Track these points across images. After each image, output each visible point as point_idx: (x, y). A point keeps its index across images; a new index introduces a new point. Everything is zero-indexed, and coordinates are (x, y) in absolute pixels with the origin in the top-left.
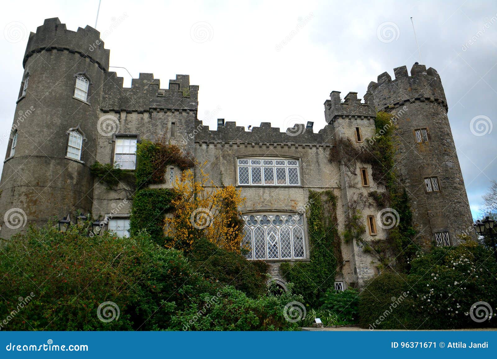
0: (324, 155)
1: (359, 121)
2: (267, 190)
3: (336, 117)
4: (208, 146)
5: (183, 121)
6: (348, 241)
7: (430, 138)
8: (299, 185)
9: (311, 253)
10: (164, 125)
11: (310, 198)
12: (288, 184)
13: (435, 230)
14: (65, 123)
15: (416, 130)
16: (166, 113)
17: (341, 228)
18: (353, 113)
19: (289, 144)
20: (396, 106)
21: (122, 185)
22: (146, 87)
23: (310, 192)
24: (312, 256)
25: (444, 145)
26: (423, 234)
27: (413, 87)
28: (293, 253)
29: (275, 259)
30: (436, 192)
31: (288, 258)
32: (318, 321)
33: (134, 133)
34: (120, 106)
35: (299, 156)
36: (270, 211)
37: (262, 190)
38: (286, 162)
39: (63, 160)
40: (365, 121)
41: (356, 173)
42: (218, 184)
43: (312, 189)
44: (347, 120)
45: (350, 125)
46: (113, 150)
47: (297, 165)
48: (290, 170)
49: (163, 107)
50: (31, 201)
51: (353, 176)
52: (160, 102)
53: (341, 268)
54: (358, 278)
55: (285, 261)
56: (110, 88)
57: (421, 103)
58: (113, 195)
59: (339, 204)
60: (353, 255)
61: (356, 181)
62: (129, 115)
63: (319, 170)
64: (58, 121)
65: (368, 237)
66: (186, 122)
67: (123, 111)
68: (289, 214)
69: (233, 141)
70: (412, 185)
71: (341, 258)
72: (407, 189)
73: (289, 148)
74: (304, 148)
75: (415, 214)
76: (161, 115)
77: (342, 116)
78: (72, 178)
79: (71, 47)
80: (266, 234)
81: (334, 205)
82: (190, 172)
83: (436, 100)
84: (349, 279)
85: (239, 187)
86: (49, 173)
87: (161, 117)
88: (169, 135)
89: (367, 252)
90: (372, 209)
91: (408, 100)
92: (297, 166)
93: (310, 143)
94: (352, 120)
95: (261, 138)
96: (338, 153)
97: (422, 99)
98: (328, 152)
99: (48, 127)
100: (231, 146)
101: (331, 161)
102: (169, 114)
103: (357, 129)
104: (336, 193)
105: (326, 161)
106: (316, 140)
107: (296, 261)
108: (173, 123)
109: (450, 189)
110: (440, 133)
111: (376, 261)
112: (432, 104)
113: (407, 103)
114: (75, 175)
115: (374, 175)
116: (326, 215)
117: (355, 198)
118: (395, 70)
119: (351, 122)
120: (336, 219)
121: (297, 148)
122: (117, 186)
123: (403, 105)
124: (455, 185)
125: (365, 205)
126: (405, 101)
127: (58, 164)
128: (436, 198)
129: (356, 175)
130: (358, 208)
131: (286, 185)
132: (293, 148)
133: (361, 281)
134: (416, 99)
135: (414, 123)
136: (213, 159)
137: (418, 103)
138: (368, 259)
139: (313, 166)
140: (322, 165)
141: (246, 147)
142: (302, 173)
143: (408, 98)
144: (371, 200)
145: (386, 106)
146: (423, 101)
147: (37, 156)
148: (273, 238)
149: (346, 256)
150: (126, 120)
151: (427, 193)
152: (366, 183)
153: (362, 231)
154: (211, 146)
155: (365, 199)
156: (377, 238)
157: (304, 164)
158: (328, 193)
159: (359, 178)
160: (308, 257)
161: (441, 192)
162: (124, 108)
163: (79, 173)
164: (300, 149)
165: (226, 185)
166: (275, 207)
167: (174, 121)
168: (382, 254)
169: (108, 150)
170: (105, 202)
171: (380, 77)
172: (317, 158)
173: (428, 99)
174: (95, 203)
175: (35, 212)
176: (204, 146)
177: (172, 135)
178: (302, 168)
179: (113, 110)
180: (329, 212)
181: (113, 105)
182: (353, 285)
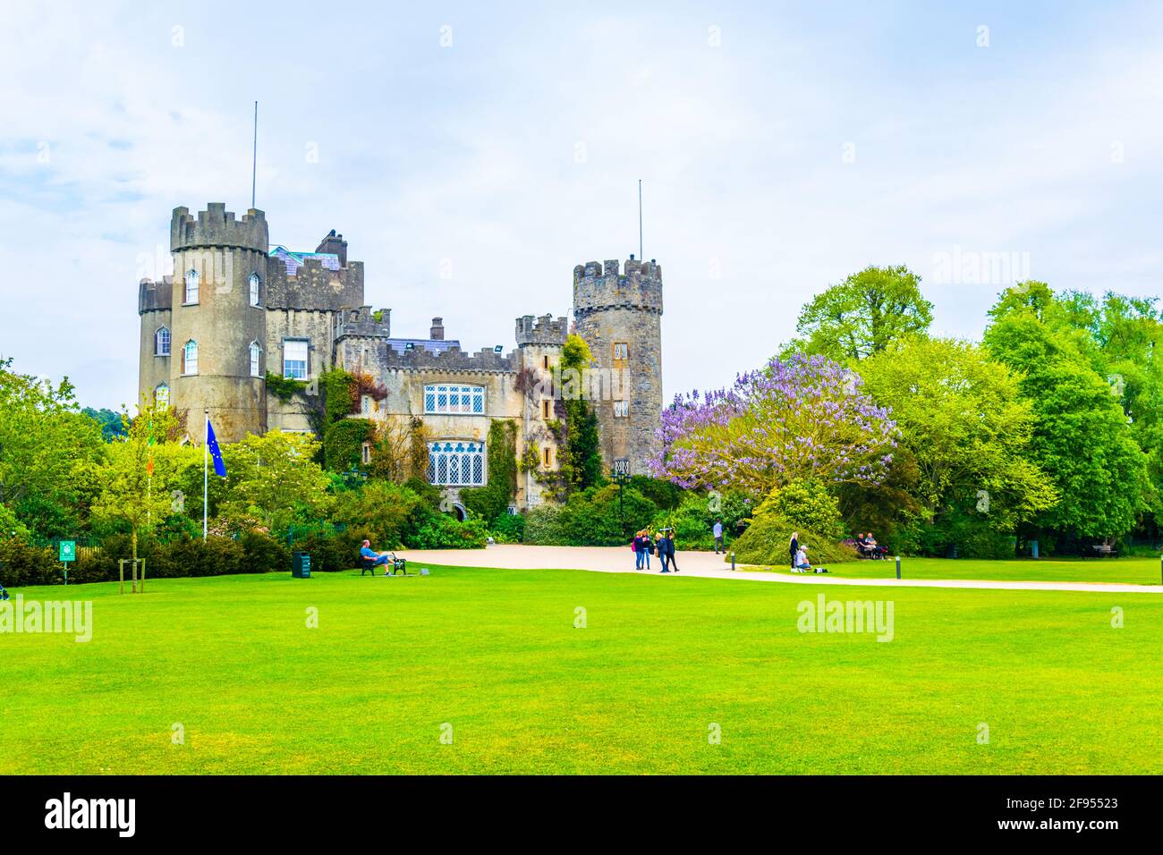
0: (510, 382)
1: (549, 348)
2: (452, 418)
3: (526, 344)
4: (397, 371)
5: (376, 348)
6: (525, 471)
7: (629, 355)
8: (483, 413)
9: (489, 480)
10: (358, 352)
11: (492, 427)
12: (472, 412)
13: (616, 458)
14: (247, 337)
15: (616, 343)
16: (359, 339)
17: (518, 458)
18: (543, 341)
19: (476, 370)
20: (601, 309)
21: (295, 398)
22: (315, 279)
23: (493, 420)
24: (489, 483)
25: (643, 363)
26: (604, 461)
27: (621, 290)
28: (472, 479)
29: (456, 484)
30: (625, 418)
31: (467, 484)
32: (491, 539)
33: (304, 336)
34: (288, 304)
35: (484, 383)
36: (454, 439)
37: (447, 418)
38: (472, 388)
39: (249, 380)
40: (556, 349)
41: (539, 405)
42: (407, 412)
43: (495, 418)
44: (537, 347)
45: (539, 354)
46: (282, 357)
47: (483, 392)
48: (475, 397)
49: (356, 334)
50: (227, 423)
51: (536, 408)
52: (353, 328)
53: (515, 495)
54: (528, 505)
55: (465, 487)
56: (275, 280)
57: (627, 312)
58: (287, 409)
59: (519, 433)
60: (527, 484)
61: (538, 414)
62: (298, 314)
63: (503, 398)
64: (240, 336)
65: (542, 468)
66: (379, 349)
67: (290, 309)
68: (470, 442)
69: (422, 367)
70: (601, 407)
71: (516, 485)
72: (596, 410)
73: (476, 374)
74: (490, 375)
75: (601, 440)
76: (354, 341)
77: (532, 344)
78: (257, 397)
79: (244, 244)
80: (448, 461)
81: (515, 434)
82: (383, 402)
83: (645, 307)
84: (520, 505)
85: (426, 414)
86: (240, 394)
87: (354, 343)
88: (362, 365)
89: (539, 482)
90: (550, 442)
91: (614, 306)
92: (482, 394)
93: (497, 369)
94: (543, 347)
95: (448, 364)
96: (524, 382)
97: (628, 307)
98: (514, 379)
99: (232, 343)
100: (419, 372)
101: (516, 389)
102: (362, 340)
103: (546, 357)
104: (518, 422)
105: (511, 389)
106: (503, 366)
107: (475, 487)
108: (366, 351)
109: (639, 415)
110: (641, 349)
111: (547, 490)
112: (640, 312)
113: (612, 309)
114: (258, 393)
115: (555, 408)
116: (506, 444)
117: (535, 431)
118: (606, 262)
119: (540, 350)
120: (514, 449)
121: (483, 375)
122: (290, 398)
123: (607, 309)
124: (646, 410)
125: (543, 438)
126: (610, 306)
127: (246, 384)
128: (623, 424)
129: (538, 407)
130: (536, 441)
131: (470, 413)
132: (480, 374)
133: (530, 508)
134: (622, 306)
135: (615, 335)
136: (401, 385)
137: (623, 310)
138: (540, 489)
139: (498, 394)
140: (506, 393)
141: (434, 373)
142: (487, 402)
143: (614, 304)
144: (550, 433)
145: (589, 306)
146: (629, 309)
147: (226, 376)
148: (454, 465)
149: (520, 485)
150: (294, 320)
151: (615, 418)
152: (547, 416)
153: (538, 463)
154: (400, 372)
155: (544, 432)
156: (550, 470)
157: (490, 392)
158: (511, 423)
159: (541, 410)
160: (486, 483)
161: (629, 418)
162: (292, 306)
163: (261, 391)
164: (487, 375)
165: (414, 413)
166: (458, 435)
167: (367, 348)
168: (552, 484)
169: (277, 357)
170: (280, 416)
171: (588, 265)
172: (503, 385)
173: (636, 307)
174: (270, 416)
175: (232, 435)
176: (393, 372)
177: (366, 364)
178: (487, 396)
179: (280, 308)
180: (509, 440)
181: (280, 302)
182: (524, 510)
